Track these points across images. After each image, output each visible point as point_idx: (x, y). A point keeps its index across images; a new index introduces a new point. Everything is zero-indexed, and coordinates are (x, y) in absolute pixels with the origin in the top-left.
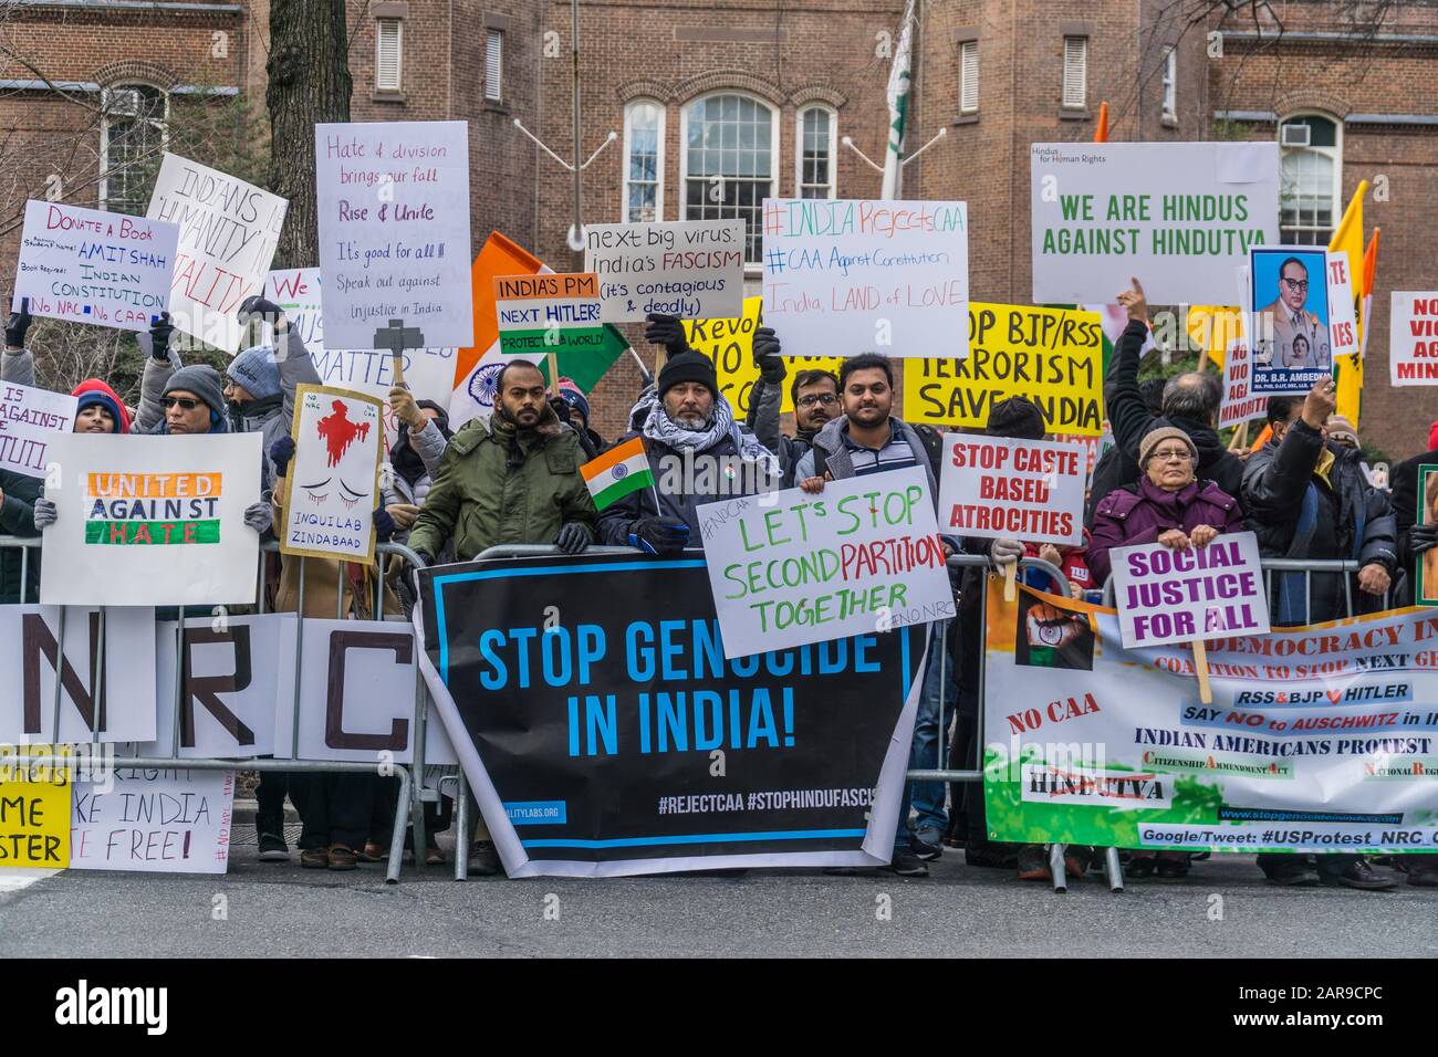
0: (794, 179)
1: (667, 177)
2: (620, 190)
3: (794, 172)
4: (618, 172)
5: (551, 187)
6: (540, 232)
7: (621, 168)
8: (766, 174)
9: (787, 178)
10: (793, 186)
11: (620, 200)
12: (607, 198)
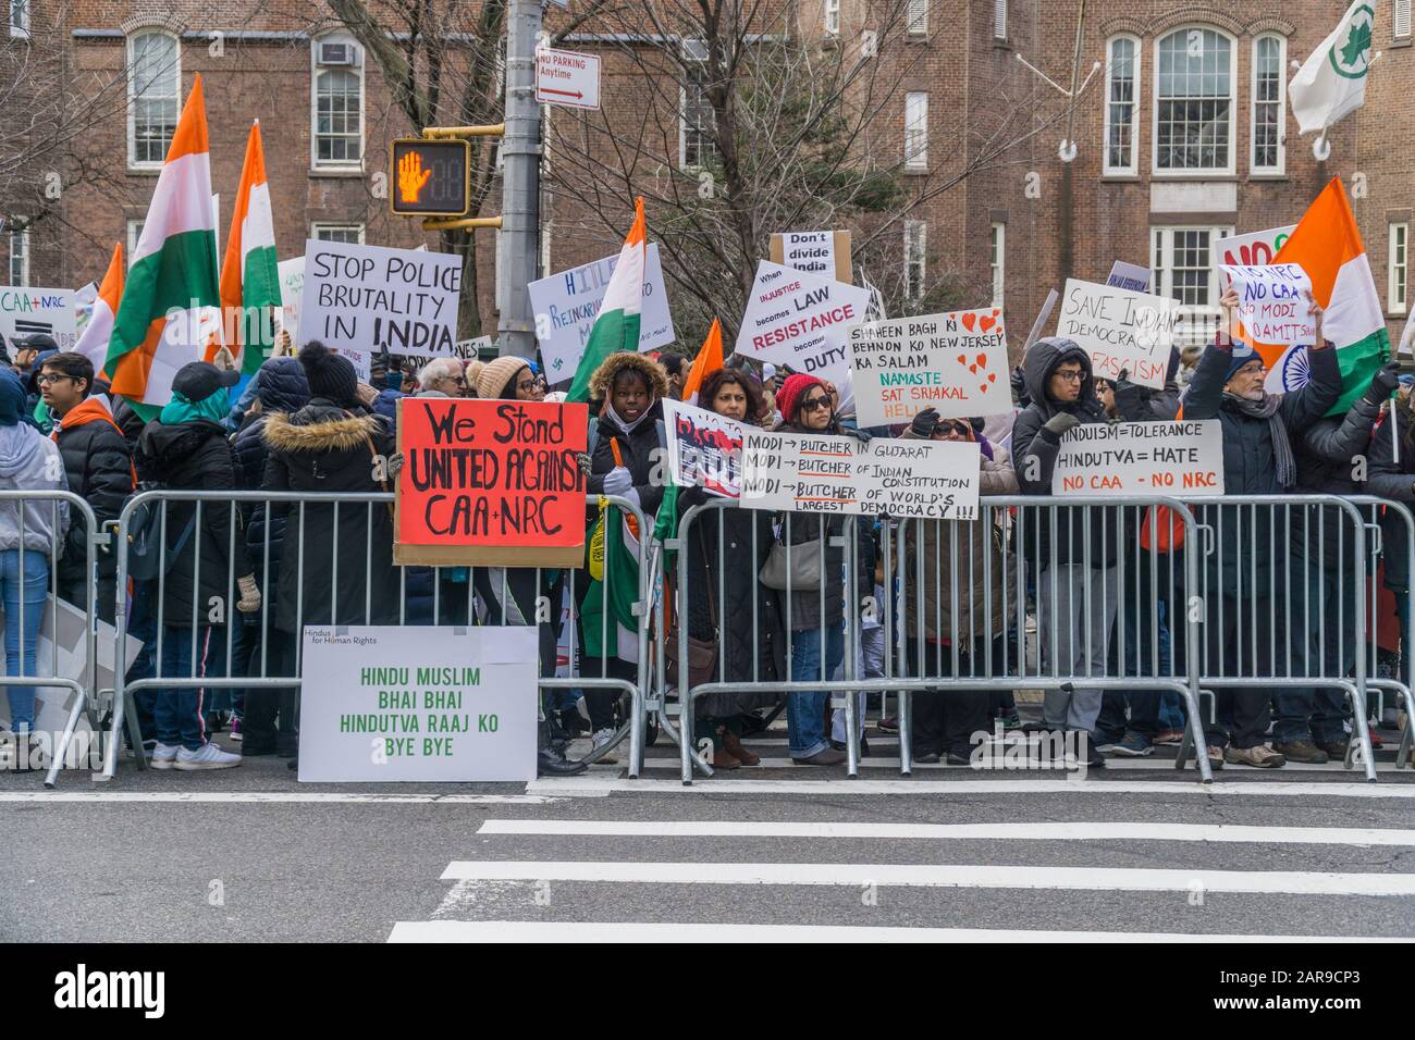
0: (1249, 97)
1: (1142, 99)
2: (1103, 110)
3: (1249, 91)
4: (1101, 95)
5: (1045, 109)
6: (1036, 147)
7: (1103, 92)
8: (1226, 93)
9: (1244, 97)
10: (1249, 102)
11: (1102, 119)
12: (1092, 119)
